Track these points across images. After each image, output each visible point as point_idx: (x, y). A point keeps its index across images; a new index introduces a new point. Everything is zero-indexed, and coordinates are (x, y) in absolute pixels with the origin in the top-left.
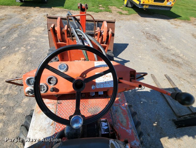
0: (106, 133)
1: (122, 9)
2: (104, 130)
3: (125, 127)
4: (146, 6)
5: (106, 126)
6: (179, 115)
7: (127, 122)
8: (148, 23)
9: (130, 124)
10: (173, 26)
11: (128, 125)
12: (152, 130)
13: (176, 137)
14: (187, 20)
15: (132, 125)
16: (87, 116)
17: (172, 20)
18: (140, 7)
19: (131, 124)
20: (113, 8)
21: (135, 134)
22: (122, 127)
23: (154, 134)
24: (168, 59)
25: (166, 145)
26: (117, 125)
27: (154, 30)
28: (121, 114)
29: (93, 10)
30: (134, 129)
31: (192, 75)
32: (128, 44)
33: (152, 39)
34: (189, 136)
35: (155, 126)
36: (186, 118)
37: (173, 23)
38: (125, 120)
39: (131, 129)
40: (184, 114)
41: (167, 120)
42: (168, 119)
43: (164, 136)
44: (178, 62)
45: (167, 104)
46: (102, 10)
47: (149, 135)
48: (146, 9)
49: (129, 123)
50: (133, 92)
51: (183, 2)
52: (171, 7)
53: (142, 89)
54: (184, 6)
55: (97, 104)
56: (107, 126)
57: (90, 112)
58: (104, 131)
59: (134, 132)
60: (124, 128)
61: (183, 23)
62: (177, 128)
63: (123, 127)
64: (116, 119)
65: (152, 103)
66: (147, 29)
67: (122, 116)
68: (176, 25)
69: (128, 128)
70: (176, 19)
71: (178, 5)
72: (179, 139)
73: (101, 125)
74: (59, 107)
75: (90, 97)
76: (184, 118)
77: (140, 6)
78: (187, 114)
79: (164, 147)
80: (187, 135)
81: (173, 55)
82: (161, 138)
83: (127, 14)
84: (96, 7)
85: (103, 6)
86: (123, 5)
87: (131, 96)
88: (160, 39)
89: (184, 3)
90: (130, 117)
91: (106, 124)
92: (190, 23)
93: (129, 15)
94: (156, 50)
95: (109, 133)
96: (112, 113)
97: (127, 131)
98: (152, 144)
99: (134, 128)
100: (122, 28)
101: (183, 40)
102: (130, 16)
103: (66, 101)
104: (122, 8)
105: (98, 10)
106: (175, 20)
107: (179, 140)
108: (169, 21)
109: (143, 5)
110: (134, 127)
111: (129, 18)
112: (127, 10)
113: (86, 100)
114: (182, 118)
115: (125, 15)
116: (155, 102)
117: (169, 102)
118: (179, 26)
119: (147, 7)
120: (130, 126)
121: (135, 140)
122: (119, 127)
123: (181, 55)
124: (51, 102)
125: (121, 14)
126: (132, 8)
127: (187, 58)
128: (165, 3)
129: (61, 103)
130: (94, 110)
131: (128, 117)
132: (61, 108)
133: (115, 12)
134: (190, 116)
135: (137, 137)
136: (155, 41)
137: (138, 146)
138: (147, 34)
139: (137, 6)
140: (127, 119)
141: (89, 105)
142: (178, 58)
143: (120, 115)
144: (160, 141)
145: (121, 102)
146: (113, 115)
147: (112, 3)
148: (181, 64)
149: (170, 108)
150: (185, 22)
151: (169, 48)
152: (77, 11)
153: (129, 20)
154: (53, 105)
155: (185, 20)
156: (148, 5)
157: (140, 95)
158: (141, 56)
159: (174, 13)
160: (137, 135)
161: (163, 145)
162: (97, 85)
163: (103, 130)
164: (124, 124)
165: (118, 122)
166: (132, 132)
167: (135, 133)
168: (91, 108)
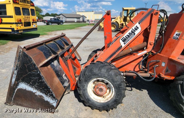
18: (16, 33)
109: (18, 31)
119: (22, 32)
128: (32, 26)
156: (22, 30)
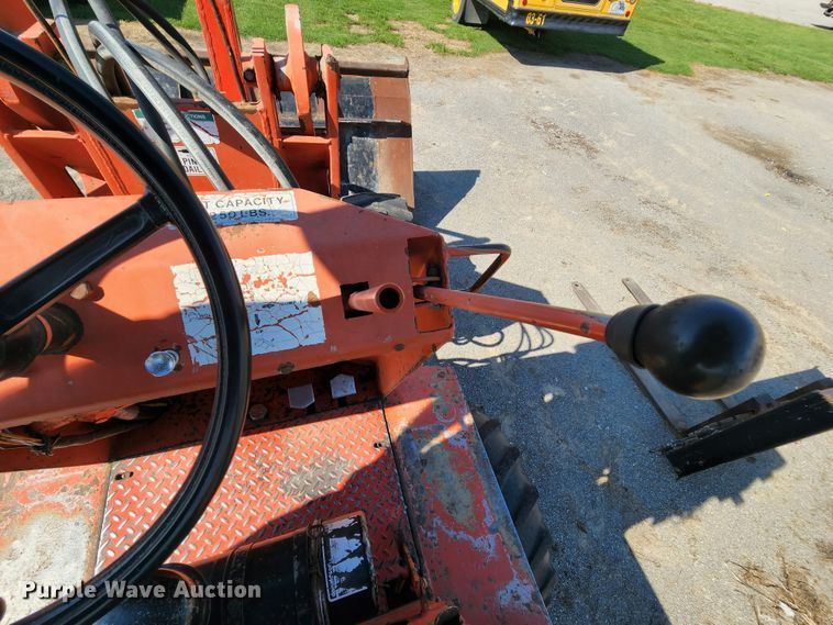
0: (351, 591)
1: (444, 31)
2: (344, 578)
3: (466, 530)
4: (536, 17)
5: (352, 554)
6: (681, 425)
7: (477, 502)
8: (548, 85)
9: (488, 510)
10: (639, 97)
11: (480, 515)
12: (593, 503)
13: (678, 511)
14: (681, 73)
15: (497, 512)
16: (280, 514)
17: (633, 76)
18: (513, 23)
19: (495, 508)
20: (409, 30)
21: (515, 549)
22: (451, 533)
23: (602, 520)
24: (630, 221)
25: (646, 551)
26: (431, 529)
27: (572, 113)
28: (449, 470)
29: (320, 35)
30: (508, 528)
31: (712, 269)
32: (476, 173)
33: (566, 146)
34: (721, 498)
35: (603, 485)
36: (708, 432)
37: (639, 85)
38: (465, 497)
39: (493, 531)
40: (699, 421)
41: (643, 454)
42: (647, 449)
43: (639, 519)
44: (666, 228)
45: (638, 392)
46: (360, 35)
47: (581, 527)
48: (538, 30)
49: (485, 503)
50: (509, 366)
51: (665, 10)
52: (623, 24)
53: (545, 344)
54: (667, 23)
55: (330, 444)
56: (360, 552)
57: (294, 492)
58: (339, 585)
59: (510, 543)
60: (462, 535)
61: (670, 84)
62: (681, 475)
63: (455, 530)
64: (424, 497)
65: (586, 398)
66: (547, 108)
67: (452, 479)
68: (646, 93)
69: (479, 530)
70: (645, 71)
71: (648, 18)
72: (690, 516)
73: (328, 557)
74: (118, 494)
75: (296, 418)
76: (700, 436)
77: (513, 19)
78: (708, 418)
79: (639, 560)
80: (715, 494)
81: (647, 202)
82: (626, 527)
83: (466, 55)
84: (336, 24)
85: (364, 19)
86: (450, 16)
87: (504, 382)
88: (597, 146)
89: (668, 15)
90: (489, 476)
91: (354, 544)
92: (692, 83)
93: (475, 55)
94: (584, 190)
95: (370, 588)
96: (406, 474)
97: (477, 543)
98: (596, 561)
99: (507, 522)
100: (448, 107)
101: (673, 145)
102: (478, 60)
103: (160, 456)
104: (444, 27)
105: (345, 35)
106: (642, 75)
107: (689, 522)
108: (623, 78)
109: (522, 13)
110: (506, 517)
111: (474, 68)
112: (465, 36)
113: (275, 434)
114: (694, 437)
115: (460, 58)
116: (596, 390)
117: (645, 383)
118: (656, 94)
119: (540, 22)
120: (489, 520)
121: (511, 578)
122: (441, 534)
123: (673, 202)
124: (68, 481)
125: (444, 51)
126: (484, 27)
127: (691, 212)
128: (603, 6)
129: (132, 474)
130: (314, 478)
131: (480, 477)
132: (131, 503)
133: (418, 46)
134: (720, 425)
135: (524, 560)
136: (579, 155)
137: (527, 605)
138: (547, 127)
139: (500, 17)
140: (473, 487)
141: (287, 459)
142: (663, 214)
143: (443, 474)
144: (626, 542)
145: (446, 416)
146: (412, 482)
147: (402, 8)
148: (676, 235)
149: (649, 405)
150: (675, 81)
151: (630, 178)
152: (250, 38)
153: (474, 76)
154: (81, 492)
155: (676, 74)
156: (543, 13)
157: (538, 372)
158: (530, 218)
159: (639, 47)
160: (520, 551)
161: (637, 555)
162: (200, 345)
163: (335, 581)
164: (462, 516)
165: (432, 512)
166: (501, 544)
167: (514, 546)
168: (300, 469)
